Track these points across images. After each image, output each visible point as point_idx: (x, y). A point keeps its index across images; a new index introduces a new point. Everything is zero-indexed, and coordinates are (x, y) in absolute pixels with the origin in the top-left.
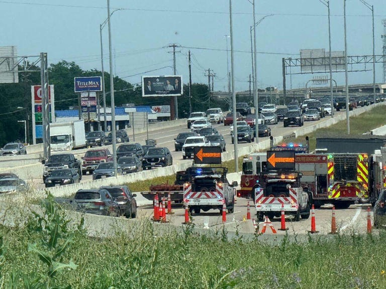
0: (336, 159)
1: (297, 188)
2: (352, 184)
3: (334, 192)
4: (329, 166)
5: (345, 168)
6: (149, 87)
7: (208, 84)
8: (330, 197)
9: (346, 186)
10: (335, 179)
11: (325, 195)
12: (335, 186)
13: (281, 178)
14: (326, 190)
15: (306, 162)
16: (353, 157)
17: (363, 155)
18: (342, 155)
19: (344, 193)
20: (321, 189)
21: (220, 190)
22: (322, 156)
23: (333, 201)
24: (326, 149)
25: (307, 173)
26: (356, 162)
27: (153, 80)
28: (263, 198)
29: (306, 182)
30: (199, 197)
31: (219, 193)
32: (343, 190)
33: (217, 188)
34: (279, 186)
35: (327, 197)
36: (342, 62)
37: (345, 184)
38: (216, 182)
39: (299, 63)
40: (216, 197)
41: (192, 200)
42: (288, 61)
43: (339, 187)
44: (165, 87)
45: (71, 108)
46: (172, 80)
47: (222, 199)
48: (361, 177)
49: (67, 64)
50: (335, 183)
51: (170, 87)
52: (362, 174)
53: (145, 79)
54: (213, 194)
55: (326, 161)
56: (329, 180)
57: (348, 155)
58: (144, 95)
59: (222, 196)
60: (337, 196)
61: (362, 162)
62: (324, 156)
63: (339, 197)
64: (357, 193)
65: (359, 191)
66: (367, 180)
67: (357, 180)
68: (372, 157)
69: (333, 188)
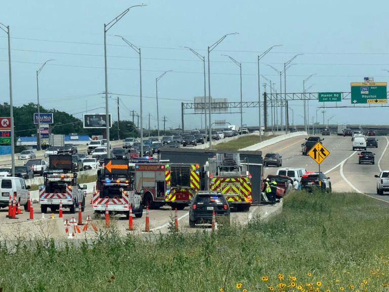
0: (173, 168)
1: (129, 192)
2: (186, 189)
3: (170, 196)
4: (166, 173)
5: (180, 175)
6: (88, 121)
7: (132, 121)
8: (167, 200)
9: (181, 190)
10: (172, 185)
11: (162, 198)
12: (171, 190)
13: (117, 183)
14: (164, 194)
15: (148, 170)
16: (186, 166)
17: (195, 166)
18: (178, 165)
19: (179, 197)
20: (160, 193)
21: (70, 192)
22: (161, 166)
23: (170, 203)
24: (168, 160)
25: (149, 179)
26: (189, 172)
27: (91, 116)
28: (100, 199)
29: (148, 187)
30: (51, 197)
31: (69, 194)
32: (178, 194)
33: (67, 189)
34: (115, 189)
35: (164, 200)
36: (224, 106)
37: (180, 189)
38: (67, 185)
39: (193, 107)
40: (66, 198)
41: (46, 200)
42: (185, 105)
43: (174, 191)
44: (99, 122)
45: (32, 135)
46: (104, 117)
47: (71, 199)
48: (194, 184)
49: (34, 105)
50: (172, 188)
51: (103, 122)
52: (194, 181)
53: (85, 116)
54: (64, 195)
55: (164, 170)
56: (166, 185)
57: (182, 165)
58: (84, 127)
59: (71, 197)
60: (173, 199)
61: (194, 171)
62: (163, 165)
63: (175, 200)
64: (190, 197)
65: (192, 196)
66: (198, 187)
67: (190, 186)
68: (204, 167)
69: (170, 193)
